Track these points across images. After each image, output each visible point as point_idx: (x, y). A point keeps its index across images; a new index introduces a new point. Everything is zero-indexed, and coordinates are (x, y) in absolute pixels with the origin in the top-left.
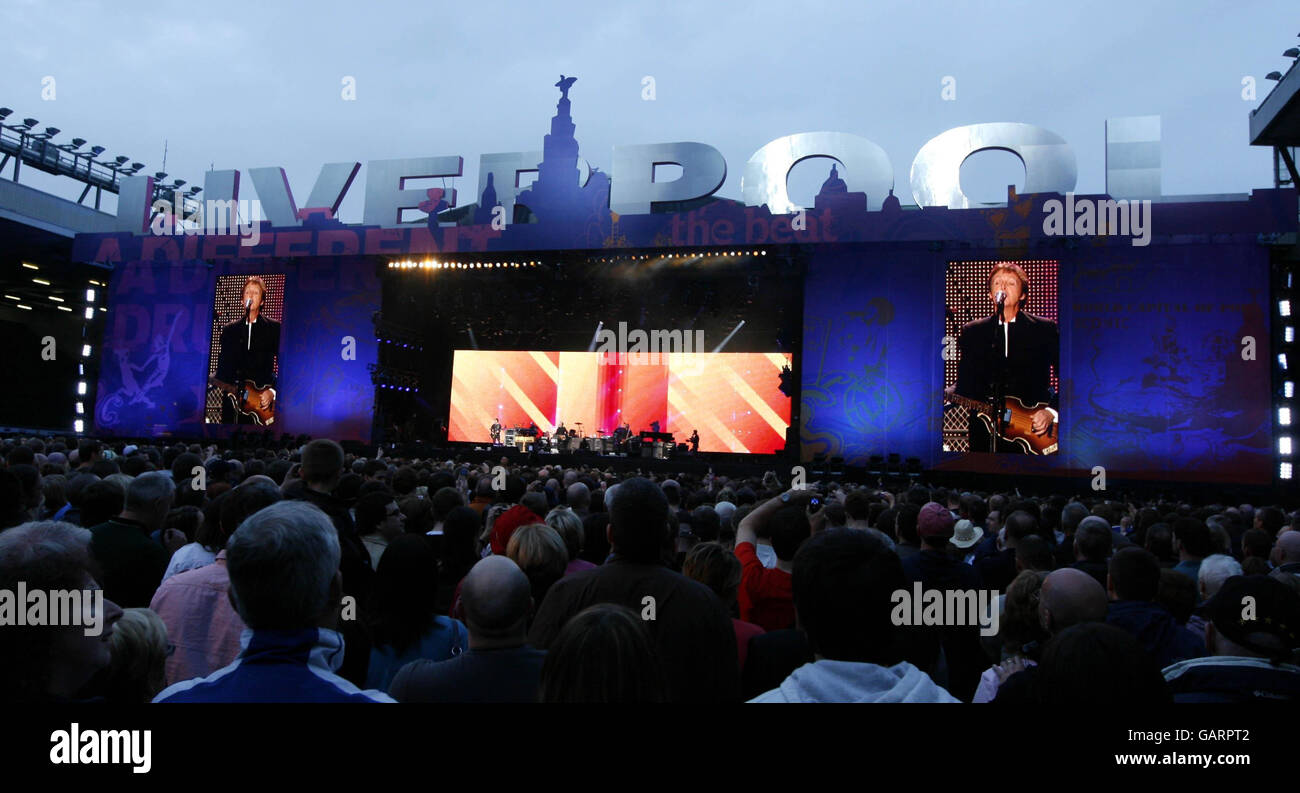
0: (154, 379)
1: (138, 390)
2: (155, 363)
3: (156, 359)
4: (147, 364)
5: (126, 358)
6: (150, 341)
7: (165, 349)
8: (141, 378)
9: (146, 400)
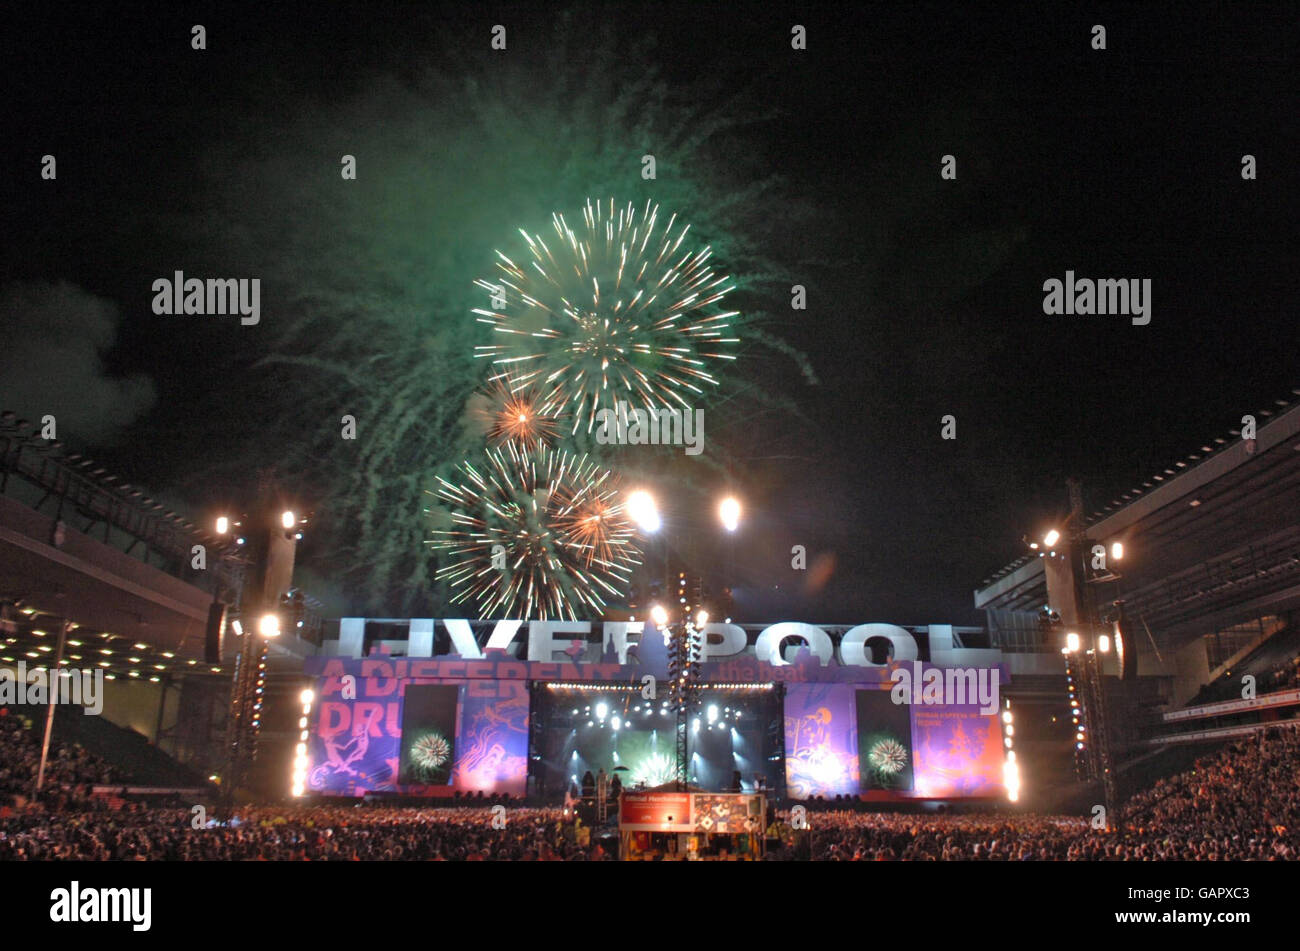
0: (355, 755)
1: (342, 763)
2: (355, 745)
3: (356, 742)
4: (349, 744)
5: (331, 740)
6: (350, 729)
7: (363, 734)
8: (344, 755)
9: (349, 770)
